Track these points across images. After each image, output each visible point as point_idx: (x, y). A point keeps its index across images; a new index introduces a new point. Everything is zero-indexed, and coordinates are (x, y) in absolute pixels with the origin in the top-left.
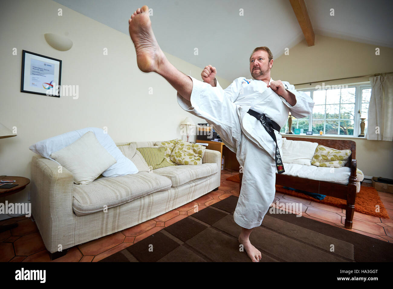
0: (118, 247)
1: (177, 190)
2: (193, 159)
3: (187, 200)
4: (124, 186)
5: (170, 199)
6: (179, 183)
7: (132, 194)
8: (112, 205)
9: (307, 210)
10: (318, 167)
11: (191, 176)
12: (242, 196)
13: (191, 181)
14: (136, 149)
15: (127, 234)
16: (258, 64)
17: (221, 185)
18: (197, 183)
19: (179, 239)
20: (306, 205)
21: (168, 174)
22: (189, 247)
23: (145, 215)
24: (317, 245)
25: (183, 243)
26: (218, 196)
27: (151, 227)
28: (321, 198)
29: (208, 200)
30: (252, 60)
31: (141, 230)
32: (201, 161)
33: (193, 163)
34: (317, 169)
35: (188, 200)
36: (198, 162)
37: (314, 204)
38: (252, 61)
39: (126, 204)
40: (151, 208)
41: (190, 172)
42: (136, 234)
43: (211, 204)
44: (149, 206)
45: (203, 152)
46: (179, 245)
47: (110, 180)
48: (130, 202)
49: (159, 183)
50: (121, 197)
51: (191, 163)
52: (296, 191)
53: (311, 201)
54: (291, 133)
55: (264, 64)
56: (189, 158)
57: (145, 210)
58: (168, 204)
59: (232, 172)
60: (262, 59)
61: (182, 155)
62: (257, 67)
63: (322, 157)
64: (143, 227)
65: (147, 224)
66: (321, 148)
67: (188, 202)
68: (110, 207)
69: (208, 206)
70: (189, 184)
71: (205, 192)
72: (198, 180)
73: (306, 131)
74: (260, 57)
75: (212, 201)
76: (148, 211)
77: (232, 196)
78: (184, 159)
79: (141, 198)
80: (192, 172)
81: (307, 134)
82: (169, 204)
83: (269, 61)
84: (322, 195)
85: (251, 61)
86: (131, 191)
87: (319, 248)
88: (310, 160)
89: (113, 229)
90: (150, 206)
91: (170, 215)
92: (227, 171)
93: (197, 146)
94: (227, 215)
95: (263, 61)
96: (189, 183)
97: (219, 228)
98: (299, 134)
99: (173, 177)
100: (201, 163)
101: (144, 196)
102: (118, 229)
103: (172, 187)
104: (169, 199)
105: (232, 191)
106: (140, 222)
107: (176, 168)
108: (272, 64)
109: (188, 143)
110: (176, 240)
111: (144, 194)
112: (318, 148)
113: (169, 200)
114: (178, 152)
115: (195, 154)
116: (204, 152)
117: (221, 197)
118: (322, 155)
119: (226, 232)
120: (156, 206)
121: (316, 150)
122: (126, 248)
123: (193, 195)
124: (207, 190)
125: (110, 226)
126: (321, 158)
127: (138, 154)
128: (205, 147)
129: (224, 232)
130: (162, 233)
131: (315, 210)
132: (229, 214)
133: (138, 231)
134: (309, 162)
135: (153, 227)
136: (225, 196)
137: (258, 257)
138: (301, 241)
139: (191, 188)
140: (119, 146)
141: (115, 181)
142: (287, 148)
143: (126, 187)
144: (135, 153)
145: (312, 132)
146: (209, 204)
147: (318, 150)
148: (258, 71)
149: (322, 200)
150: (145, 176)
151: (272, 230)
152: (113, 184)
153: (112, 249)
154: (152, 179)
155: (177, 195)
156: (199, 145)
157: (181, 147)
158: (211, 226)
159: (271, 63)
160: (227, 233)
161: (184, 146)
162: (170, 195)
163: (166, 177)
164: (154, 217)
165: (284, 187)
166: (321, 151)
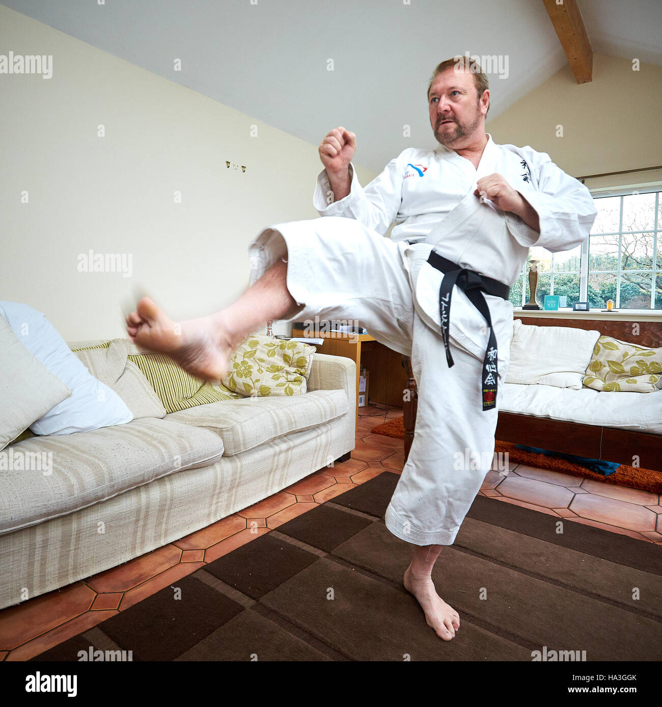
0: (76, 623)
1: (239, 464)
2: (282, 380)
3: (267, 490)
4: (91, 458)
5: (221, 488)
6: (245, 444)
7: (111, 480)
8: (55, 512)
9: (574, 501)
10: (599, 391)
11: (275, 425)
12: (412, 464)
13: (275, 438)
14: (126, 358)
15: (103, 586)
16: (448, 108)
17: (356, 446)
18: (291, 444)
19: (242, 592)
20: (571, 489)
21: (213, 421)
22: (269, 612)
23: (150, 533)
24: (595, 589)
25: (252, 602)
26: (349, 475)
27: (168, 564)
28: (608, 471)
29: (322, 487)
30: (434, 98)
31: (141, 575)
32: (304, 384)
33: (283, 392)
34: (596, 398)
35: (269, 488)
36: (295, 387)
37: (590, 486)
38: (434, 100)
39: (95, 508)
40: (168, 515)
41: (274, 414)
42: (126, 585)
43: (329, 498)
44: (161, 510)
45: (308, 361)
46: (242, 609)
47: (53, 442)
48: (107, 500)
49: (187, 446)
50: (82, 488)
51: (275, 392)
52: (548, 455)
53: (584, 479)
54: (537, 308)
55: (465, 105)
56: (273, 378)
57: (152, 521)
58: (214, 502)
59: (387, 410)
60: (460, 93)
61: (252, 370)
62: (447, 116)
63: (609, 366)
64: (146, 567)
65: (158, 558)
66: (608, 343)
67: (270, 494)
68: (50, 517)
69: (322, 502)
70: (271, 446)
71: (315, 466)
72: (295, 435)
73: (573, 301)
74: (452, 88)
75: (333, 488)
76: (159, 524)
77: (386, 474)
78: (257, 381)
79: (139, 487)
80: (277, 415)
81: (575, 310)
82: (218, 502)
83: (479, 96)
84: (611, 464)
85: (430, 100)
86: (110, 473)
87: (599, 596)
88: (580, 376)
89: (63, 574)
90: (165, 508)
91: (221, 531)
92: (374, 410)
93: (294, 346)
94: (372, 522)
95: (463, 98)
96: (271, 443)
97: (348, 559)
98: (556, 309)
99: (227, 431)
100: (304, 390)
101: (147, 484)
102: (75, 573)
103: (224, 456)
104: (218, 487)
105: (385, 462)
106: (139, 554)
107: (236, 405)
108: (487, 104)
109: (270, 340)
110: (235, 595)
111: (146, 478)
112: (599, 344)
113: (217, 491)
114: (243, 362)
115: (287, 368)
116: (312, 361)
117: (358, 478)
118: (609, 362)
119: (368, 567)
120: (183, 508)
121: (594, 349)
122: (98, 626)
123: (282, 476)
124: (320, 459)
125: (52, 568)
126: (607, 369)
127: (132, 371)
128: (314, 349)
129: (362, 568)
130: (198, 580)
131: (592, 500)
132: (375, 519)
133: (133, 578)
134: (576, 380)
135: (173, 563)
136: (367, 475)
137: (450, 623)
138: (556, 582)
139: (276, 457)
140: (79, 350)
141: (68, 447)
142: (523, 346)
143: (97, 461)
144: (125, 369)
145: (587, 304)
146: (324, 498)
147: (599, 350)
148: (452, 127)
149: (611, 474)
150: (150, 428)
151: (485, 556)
152: (61, 455)
153: (60, 628)
154: (170, 436)
155: (240, 477)
156: (296, 342)
157: (249, 349)
158: (329, 553)
159: (485, 101)
160: (369, 571)
161: (259, 347)
162: (219, 476)
163: (207, 431)
164: (177, 539)
165: (517, 445)
166: (607, 351)
